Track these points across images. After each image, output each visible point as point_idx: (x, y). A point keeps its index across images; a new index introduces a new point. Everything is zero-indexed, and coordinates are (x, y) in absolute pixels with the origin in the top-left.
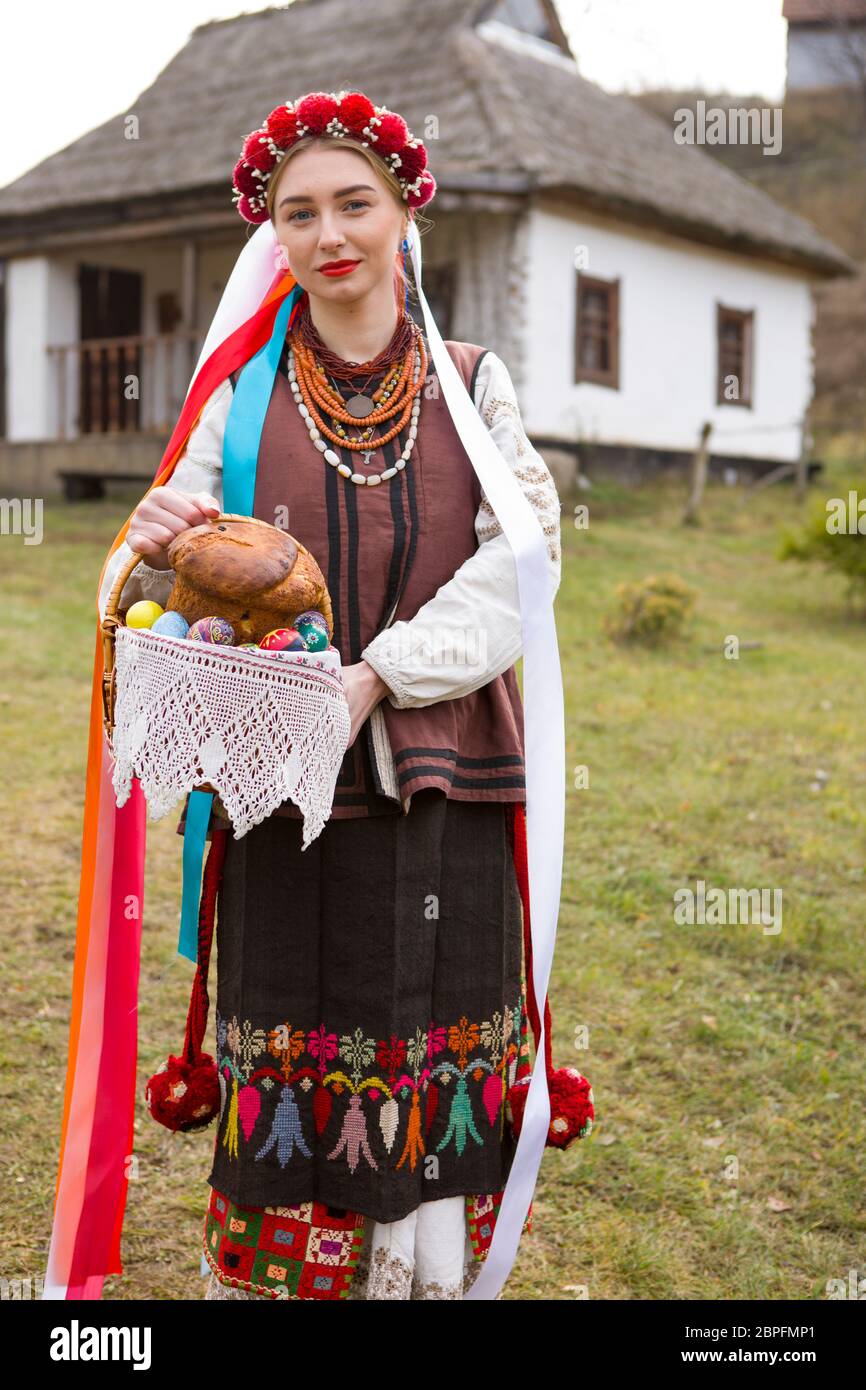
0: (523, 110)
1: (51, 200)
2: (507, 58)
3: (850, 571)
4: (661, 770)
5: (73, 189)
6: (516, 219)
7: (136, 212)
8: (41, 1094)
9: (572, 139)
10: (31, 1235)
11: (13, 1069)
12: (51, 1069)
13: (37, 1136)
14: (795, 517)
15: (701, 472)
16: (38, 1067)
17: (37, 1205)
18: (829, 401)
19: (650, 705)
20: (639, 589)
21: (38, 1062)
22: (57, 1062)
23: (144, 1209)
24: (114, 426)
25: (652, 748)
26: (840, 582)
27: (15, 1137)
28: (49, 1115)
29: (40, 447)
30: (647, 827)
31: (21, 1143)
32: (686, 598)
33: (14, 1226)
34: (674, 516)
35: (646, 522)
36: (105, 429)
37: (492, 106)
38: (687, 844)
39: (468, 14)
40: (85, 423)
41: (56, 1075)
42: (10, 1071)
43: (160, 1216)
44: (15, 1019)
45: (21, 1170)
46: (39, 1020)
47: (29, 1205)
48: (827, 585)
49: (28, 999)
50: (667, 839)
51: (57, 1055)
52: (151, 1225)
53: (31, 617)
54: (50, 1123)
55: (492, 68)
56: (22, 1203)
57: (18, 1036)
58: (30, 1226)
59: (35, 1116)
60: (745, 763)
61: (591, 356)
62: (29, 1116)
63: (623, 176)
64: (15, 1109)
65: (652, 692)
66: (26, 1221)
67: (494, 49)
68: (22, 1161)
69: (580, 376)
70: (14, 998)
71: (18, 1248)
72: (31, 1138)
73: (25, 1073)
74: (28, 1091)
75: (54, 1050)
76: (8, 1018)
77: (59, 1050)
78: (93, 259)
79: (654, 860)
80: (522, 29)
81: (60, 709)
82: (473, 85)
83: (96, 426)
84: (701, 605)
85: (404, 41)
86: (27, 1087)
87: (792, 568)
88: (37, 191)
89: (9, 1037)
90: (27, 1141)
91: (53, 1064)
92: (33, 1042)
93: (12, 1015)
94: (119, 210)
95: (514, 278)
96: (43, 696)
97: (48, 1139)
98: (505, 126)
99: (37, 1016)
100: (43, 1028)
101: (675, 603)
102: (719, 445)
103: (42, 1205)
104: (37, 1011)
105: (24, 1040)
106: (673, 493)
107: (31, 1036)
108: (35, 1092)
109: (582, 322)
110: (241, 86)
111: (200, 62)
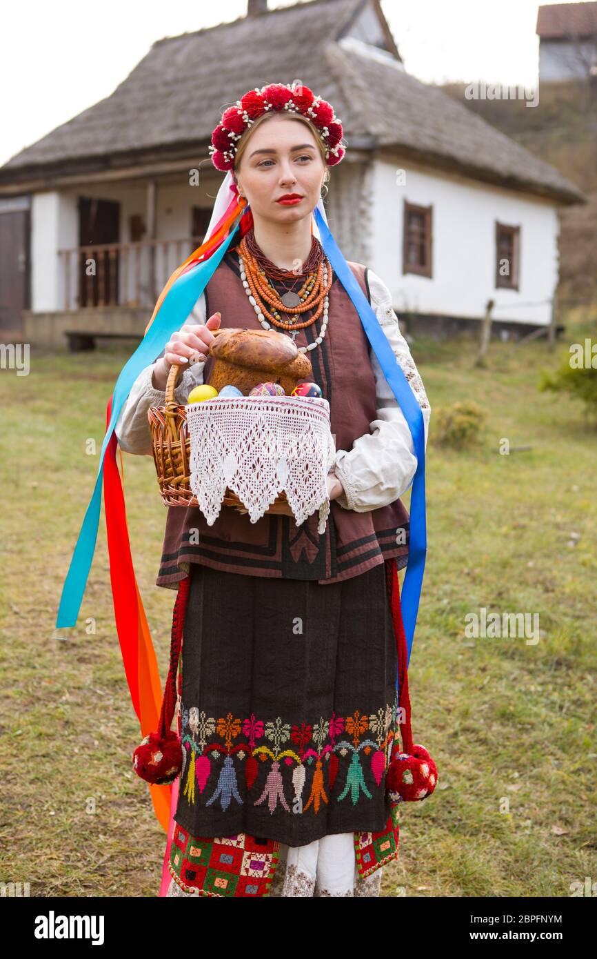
0: (369, 95)
1: (60, 155)
2: (359, 62)
3: (586, 398)
4: (469, 533)
5: (75, 147)
6: (365, 167)
7: (116, 162)
8: (65, 755)
9: (401, 114)
10: (60, 851)
11: (46, 738)
12: (71, 737)
13: (63, 783)
14: (548, 363)
15: (486, 332)
16: (62, 736)
17: (64, 831)
18: (568, 286)
19: (459, 489)
20: (449, 411)
21: (62, 733)
22: (75, 733)
23: (135, 834)
24: (101, 302)
25: (462, 517)
26: (580, 406)
27: (48, 784)
28: (70, 769)
29: (53, 316)
30: (462, 572)
31: (52, 788)
32: (480, 417)
33: (48, 845)
34: (468, 361)
35: (450, 365)
36: (96, 304)
37: (348, 93)
38: (488, 583)
39: (333, 33)
40: (83, 300)
41: (74, 742)
42: (44, 739)
43: (146, 839)
44: (46, 703)
45: (53, 806)
46: (61, 703)
47: (58, 831)
48: (573, 408)
49: (54, 689)
50: (475, 580)
51: (75, 728)
52: (140, 844)
53: (50, 429)
54: (72, 774)
55: (349, 68)
56: (53, 829)
57: (48, 714)
58: (59, 846)
59: (61, 770)
60: (524, 527)
61: (414, 256)
62: (57, 769)
63: (434, 138)
64: (48, 764)
65: (460, 479)
66: (57, 842)
67: (350, 55)
68: (53, 800)
69: (407, 270)
70: (46, 688)
71: (51, 861)
72: (59, 785)
73: (54, 740)
74: (56, 752)
75: (73, 724)
76: (42, 702)
77: (76, 724)
78: (87, 193)
79: (467, 594)
80: (368, 43)
82: (336, 80)
83: (90, 302)
84: (491, 421)
85: (290, 51)
86: (55, 750)
87: (548, 396)
88: (52, 149)
89: (43, 715)
90: (56, 787)
91: (72, 734)
92: (59, 719)
93: (44, 700)
94: (105, 161)
95: (363, 205)
96: (60, 482)
97: (70, 785)
98: (357, 106)
99: (61, 701)
100: (65, 709)
101: (474, 420)
102: (499, 314)
103: (67, 831)
104: (61, 697)
105: (52, 718)
106: (468, 346)
107: (57, 715)
108: (61, 753)
109: (407, 233)
110: (185, 80)
111: (158, 65)
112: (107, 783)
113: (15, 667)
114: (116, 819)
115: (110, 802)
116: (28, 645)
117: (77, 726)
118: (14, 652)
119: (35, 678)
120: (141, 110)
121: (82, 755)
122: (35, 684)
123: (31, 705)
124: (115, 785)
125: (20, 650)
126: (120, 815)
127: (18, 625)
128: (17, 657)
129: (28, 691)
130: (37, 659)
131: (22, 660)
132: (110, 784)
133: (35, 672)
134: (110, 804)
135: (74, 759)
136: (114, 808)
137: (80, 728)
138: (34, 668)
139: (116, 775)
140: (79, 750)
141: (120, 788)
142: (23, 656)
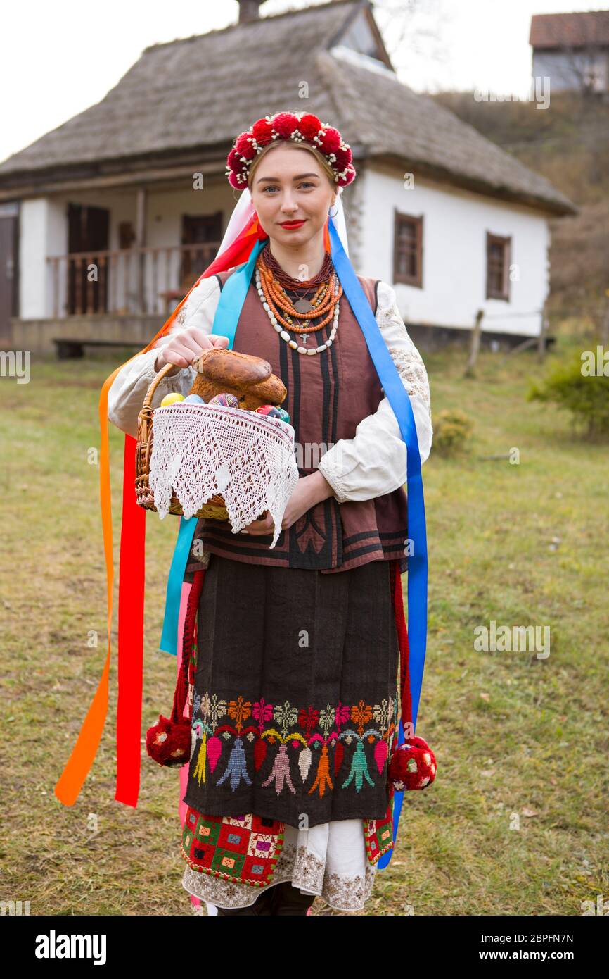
0: (360, 104)
1: (49, 161)
2: (350, 70)
3: (573, 408)
4: (452, 537)
5: (64, 154)
7: (106, 169)
8: (56, 740)
9: (393, 124)
10: (52, 828)
11: (38, 724)
12: (62, 724)
13: (54, 766)
14: (536, 373)
15: (476, 343)
16: (54, 722)
17: (55, 810)
18: (559, 298)
19: (444, 494)
21: (53, 719)
22: (65, 719)
23: (124, 813)
24: (90, 310)
25: (446, 522)
26: (568, 415)
27: (40, 766)
28: (61, 753)
29: (41, 323)
30: (443, 572)
31: (43, 770)
32: (467, 425)
33: (41, 823)
34: (458, 372)
35: (440, 375)
36: (84, 312)
37: (340, 102)
38: (469, 584)
39: (325, 41)
40: (71, 308)
41: (65, 728)
42: (36, 725)
43: (133, 817)
44: (38, 692)
45: (44, 787)
46: (53, 693)
47: (50, 809)
48: (561, 418)
49: (45, 679)
50: (456, 580)
51: (66, 715)
52: (128, 822)
53: (39, 435)
54: (62, 758)
55: (340, 77)
56: (45, 808)
57: (40, 702)
58: (51, 823)
59: (53, 753)
60: (506, 532)
61: (404, 266)
62: (49, 753)
63: (426, 148)
64: (39, 749)
65: (445, 486)
66: (48, 819)
67: (341, 64)
68: (45, 782)
69: (397, 279)
70: (37, 678)
71: (44, 836)
72: (50, 767)
73: (46, 726)
74: (47, 738)
75: (63, 711)
76: (33, 691)
77: (67, 711)
78: (77, 200)
79: (448, 594)
80: (360, 51)
81: (60, 494)
82: (327, 88)
83: (78, 310)
84: (478, 430)
85: (282, 59)
86: (46, 735)
87: (536, 406)
88: (41, 155)
89: (35, 703)
90: (48, 769)
91: (63, 721)
92: (51, 707)
93: (36, 689)
94: (94, 168)
95: (354, 215)
96: (49, 485)
97: (61, 767)
98: (348, 115)
99: (51, 690)
100: (56, 698)
101: (461, 429)
102: (488, 325)
103: (58, 809)
104: (52, 687)
105: (44, 706)
106: (458, 356)
107: (48, 703)
108: (52, 738)
109: (398, 243)
110: (175, 87)
111: (149, 71)
112: (96, 766)
113: (8, 658)
114: (105, 799)
115: (100, 783)
116: (19, 638)
117: (68, 714)
118: (6, 645)
119: (26, 669)
120: (130, 116)
121: (72, 740)
122: (27, 674)
123: (23, 694)
124: (105, 768)
125: (11, 643)
126: (109, 796)
127: (9, 619)
128: (9, 650)
129: (20, 681)
130: (28, 651)
131: (14, 652)
132: (99, 766)
133: (26, 663)
134: (99, 786)
135: (65, 744)
136: (103, 789)
137: (71, 715)
138: (26, 659)
139: (105, 758)
140: (70, 735)
141: (109, 771)
142: (14, 649)
